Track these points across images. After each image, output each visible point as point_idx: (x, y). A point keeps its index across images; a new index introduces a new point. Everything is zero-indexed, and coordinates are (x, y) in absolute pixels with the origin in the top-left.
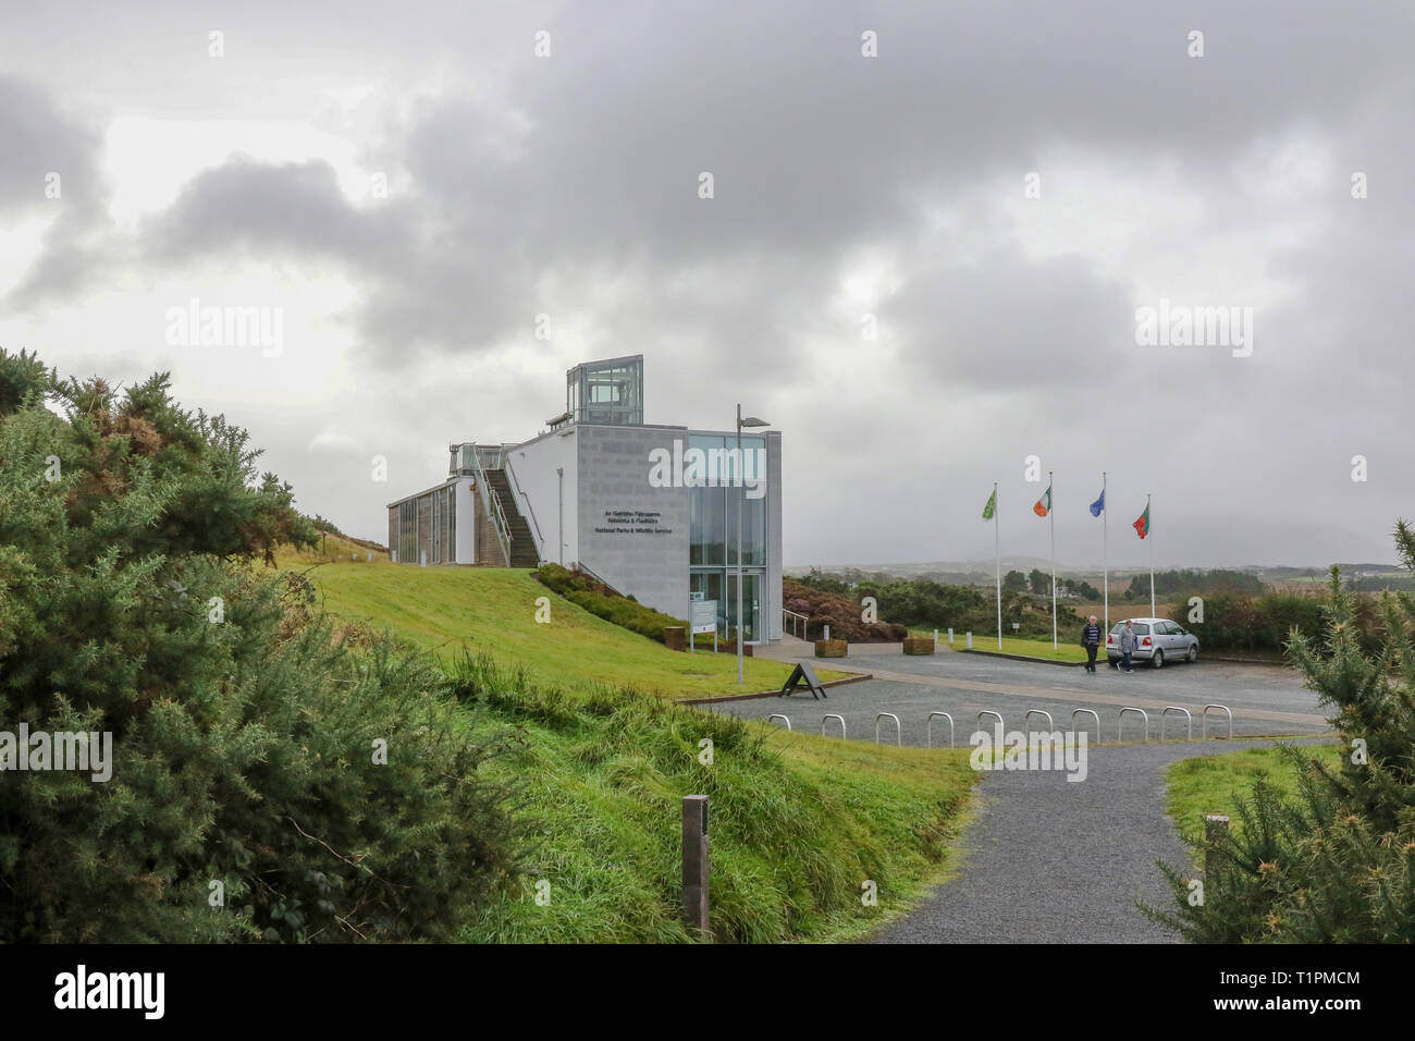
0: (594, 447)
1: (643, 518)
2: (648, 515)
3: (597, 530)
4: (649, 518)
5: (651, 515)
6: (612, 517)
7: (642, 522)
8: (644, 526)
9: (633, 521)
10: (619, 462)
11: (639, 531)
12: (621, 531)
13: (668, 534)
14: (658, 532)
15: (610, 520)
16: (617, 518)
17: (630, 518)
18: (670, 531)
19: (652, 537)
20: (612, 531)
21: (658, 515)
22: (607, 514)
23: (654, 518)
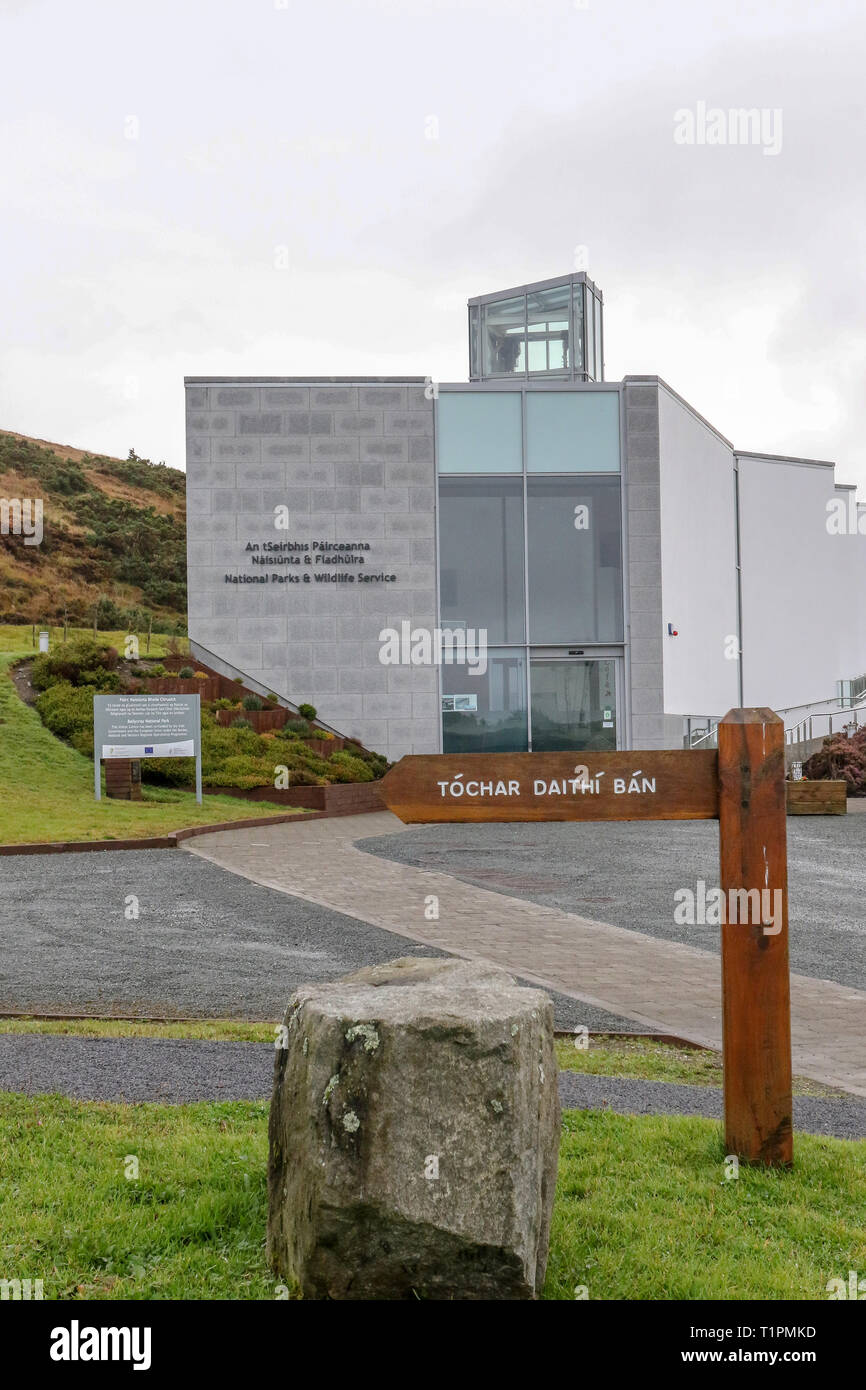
0: (221, 424)
1: (332, 554)
2: (342, 547)
3: (228, 579)
4: (343, 554)
5: (349, 548)
6: (260, 554)
7: (328, 561)
8: (333, 570)
9: (308, 561)
10: (275, 451)
11: (319, 578)
12: (281, 580)
13: (389, 585)
14: (367, 579)
15: (255, 560)
16: (271, 554)
17: (302, 555)
18: (393, 578)
19: (356, 590)
20: (262, 580)
21: (367, 547)
22: (249, 548)
23: (356, 554)
